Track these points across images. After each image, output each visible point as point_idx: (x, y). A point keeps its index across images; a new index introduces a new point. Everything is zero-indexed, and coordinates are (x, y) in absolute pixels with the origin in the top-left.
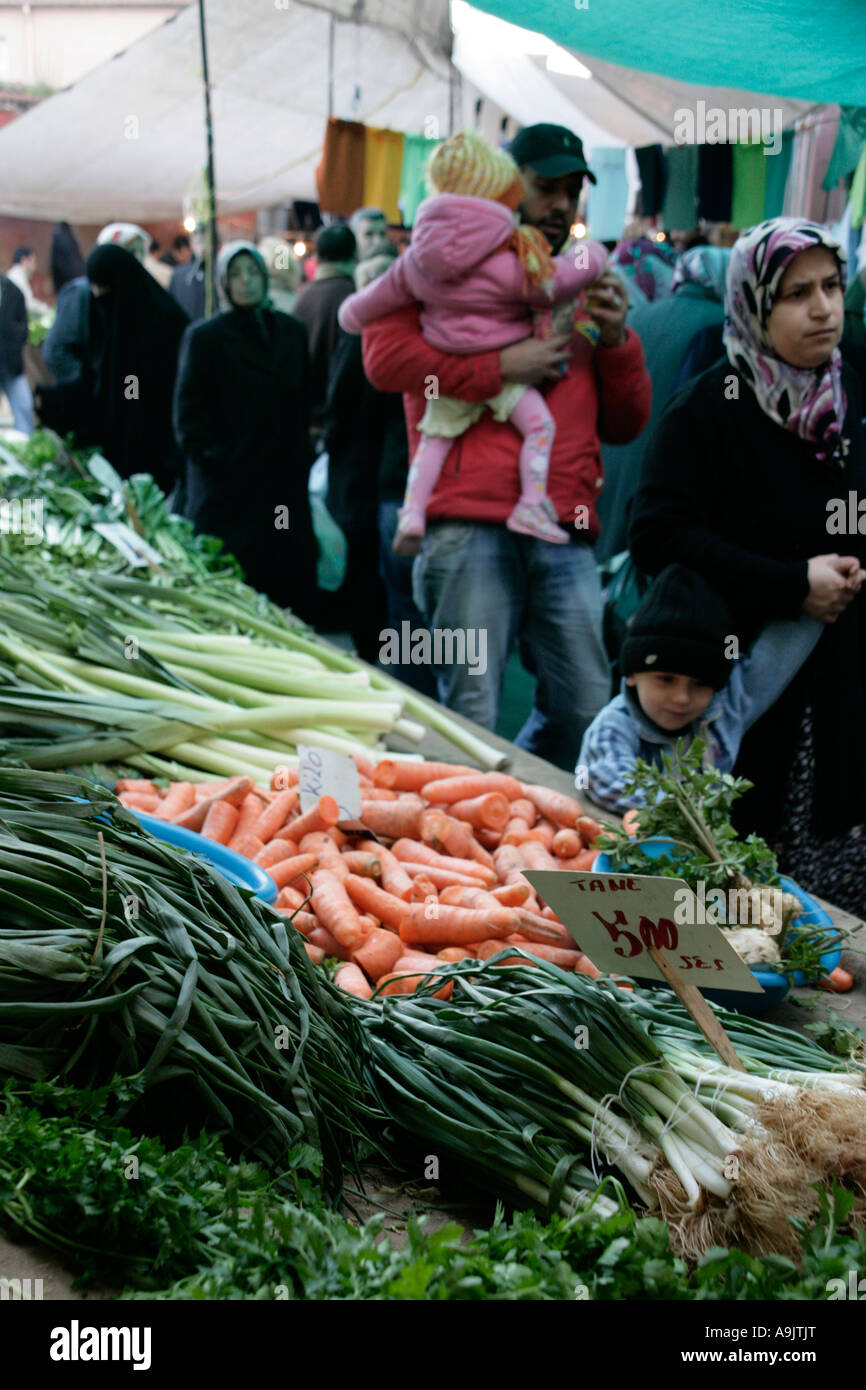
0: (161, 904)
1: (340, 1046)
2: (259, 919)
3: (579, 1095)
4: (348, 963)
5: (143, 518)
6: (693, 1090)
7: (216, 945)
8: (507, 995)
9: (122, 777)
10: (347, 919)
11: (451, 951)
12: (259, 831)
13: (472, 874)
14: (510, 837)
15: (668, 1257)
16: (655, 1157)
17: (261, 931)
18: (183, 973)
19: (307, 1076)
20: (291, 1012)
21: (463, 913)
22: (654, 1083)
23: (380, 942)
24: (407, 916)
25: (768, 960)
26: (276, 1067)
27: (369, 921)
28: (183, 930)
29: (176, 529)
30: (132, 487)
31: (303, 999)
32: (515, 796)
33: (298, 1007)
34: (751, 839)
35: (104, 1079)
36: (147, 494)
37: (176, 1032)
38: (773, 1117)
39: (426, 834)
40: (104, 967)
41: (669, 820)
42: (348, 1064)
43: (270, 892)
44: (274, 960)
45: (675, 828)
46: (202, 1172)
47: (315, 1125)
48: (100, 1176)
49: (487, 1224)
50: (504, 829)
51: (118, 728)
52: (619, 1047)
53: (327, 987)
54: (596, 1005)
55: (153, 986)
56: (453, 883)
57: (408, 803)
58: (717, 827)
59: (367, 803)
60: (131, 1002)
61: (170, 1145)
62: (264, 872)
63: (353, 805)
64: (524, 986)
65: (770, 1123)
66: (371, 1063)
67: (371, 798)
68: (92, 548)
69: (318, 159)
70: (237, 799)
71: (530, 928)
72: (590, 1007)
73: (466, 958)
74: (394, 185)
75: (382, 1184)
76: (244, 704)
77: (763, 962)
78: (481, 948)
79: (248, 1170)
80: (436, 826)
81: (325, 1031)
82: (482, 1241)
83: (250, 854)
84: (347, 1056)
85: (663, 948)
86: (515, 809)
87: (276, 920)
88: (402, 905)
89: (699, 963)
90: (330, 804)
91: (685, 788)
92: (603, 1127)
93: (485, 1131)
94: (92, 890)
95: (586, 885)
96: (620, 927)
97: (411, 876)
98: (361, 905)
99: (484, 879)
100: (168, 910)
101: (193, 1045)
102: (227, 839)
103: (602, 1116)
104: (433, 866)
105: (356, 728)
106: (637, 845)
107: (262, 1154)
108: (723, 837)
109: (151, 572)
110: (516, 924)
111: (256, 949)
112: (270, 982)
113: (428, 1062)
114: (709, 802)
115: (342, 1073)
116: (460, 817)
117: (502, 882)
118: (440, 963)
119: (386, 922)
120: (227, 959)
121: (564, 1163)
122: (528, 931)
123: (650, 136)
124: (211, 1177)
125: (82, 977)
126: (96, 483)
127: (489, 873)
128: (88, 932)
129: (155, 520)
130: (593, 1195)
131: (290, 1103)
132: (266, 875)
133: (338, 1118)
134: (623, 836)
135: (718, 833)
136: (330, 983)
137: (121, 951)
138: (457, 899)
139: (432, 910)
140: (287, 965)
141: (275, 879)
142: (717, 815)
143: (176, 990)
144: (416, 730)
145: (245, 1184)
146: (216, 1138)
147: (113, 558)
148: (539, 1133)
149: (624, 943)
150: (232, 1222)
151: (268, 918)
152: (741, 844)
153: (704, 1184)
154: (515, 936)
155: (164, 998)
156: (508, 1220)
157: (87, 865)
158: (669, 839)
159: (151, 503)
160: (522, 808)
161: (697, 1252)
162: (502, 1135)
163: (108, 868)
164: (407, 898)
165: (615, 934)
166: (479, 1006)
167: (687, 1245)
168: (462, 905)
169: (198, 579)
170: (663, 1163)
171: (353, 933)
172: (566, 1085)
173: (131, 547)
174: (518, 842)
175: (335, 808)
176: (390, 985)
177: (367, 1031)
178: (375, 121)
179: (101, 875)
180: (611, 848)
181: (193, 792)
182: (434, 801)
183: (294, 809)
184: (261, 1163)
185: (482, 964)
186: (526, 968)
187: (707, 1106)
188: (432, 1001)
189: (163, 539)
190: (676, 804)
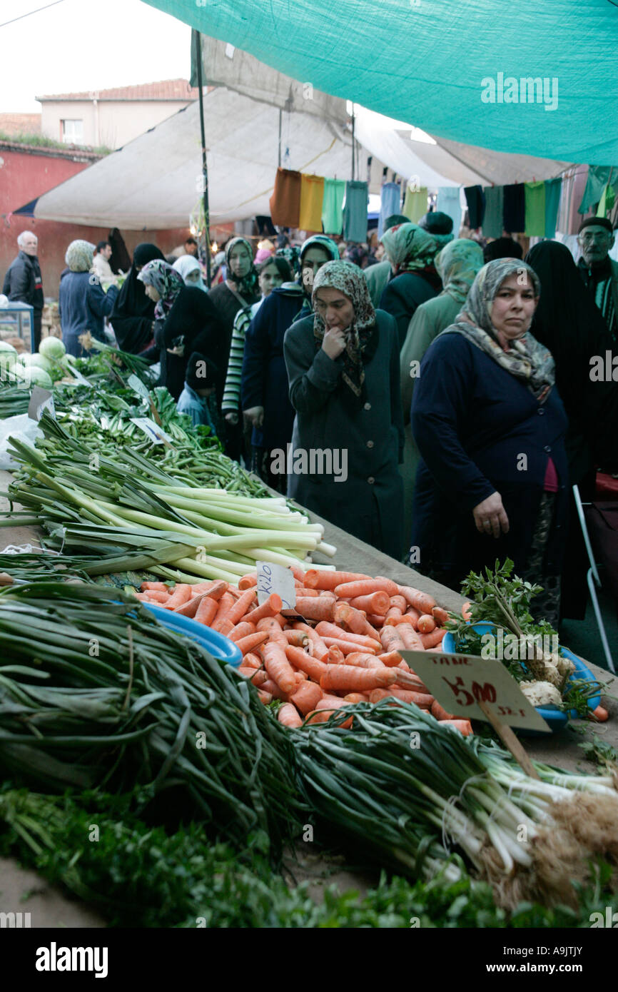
0: (168, 671)
1: (282, 762)
2: (230, 680)
3: (434, 796)
4: (287, 703)
5: (160, 413)
6: (507, 792)
7: (202, 698)
8: (388, 728)
9: (145, 580)
10: (286, 674)
11: (353, 696)
12: (231, 616)
13: (366, 645)
14: (391, 619)
15: (492, 909)
16: (483, 838)
17: (231, 687)
18: (181, 716)
19: (260, 784)
20: (249, 741)
21: (360, 670)
22: (482, 789)
23: (307, 690)
24: (325, 672)
25: (554, 702)
26: (240, 778)
27: (300, 675)
28: (181, 689)
29: (181, 420)
30: (155, 394)
31: (257, 732)
32: (394, 593)
33: (254, 738)
34: (542, 623)
35: (129, 788)
36: (164, 399)
37: (175, 756)
38: (559, 812)
39: (337, 618)
40: (130, 713)
41: (490, 611)
42: (286, 774)
43: (238, 658)
44: (239, 706)
45: (494, 616)
46: (191, 850)
47: (265, 816)
48: (124, 855)
49: (376, 886)
50: (386, 614)
51: (143, 548)
52: (460, 765)
53: (273, 723)
54: (445, 736)
55: (162, 726)
56: (354, 650)
57: (325, 598)
58: (521, 615)
59: (300, 598)
60: (147, 736)
61: (170, 832)
62: (234, 644)
63: (291, 598)
64: (399, 722)
65: (558, 817)
66: (301, 772)
67: (303, 595)
68: (129, 432)
69: (272, 193)
70: (218, 595)
71: (403, 680)
72: (441, 738)
73: (361, 702)
74: (318, 209)
75: (308, 853)
76: (222, 533)
77: (551, 704)
78: (372, 694)
79: (221, 848)
80: (343, 613)
81: (272, 753)
82: (372, 898)
83: (225, 632)
84: (286, 768)
85: (487, 702)
86: (394, 601)
87: (241, 680)
88: (322, 665)
89: (510, 712)
90: (276, 599)
91: (500, 590)
92: (450, 818)
93: (375, 819)
94: (124, 662)
95: (438, 661)
96: (460, 687)
97: (328, 646)
98: (296, 665)
99: (374, 648)
100: (172, 675)
101: (187, 765)
102: (210, 623)
103: (449, 811)
104: (340, 639)
105: (292, 548)
106: (470, 627)
107: (231, 836)
108: (525, 622)
109: (166, 448)
110: (394, 678)
111: (228, 699)
112: (236, 721)
113: (338, 772)
114: (515, 600)
115: (282, 781)
116: (359, 608)
117: (385, 649)
118: (346, 703)
119: (311, 676)
120: (209, 707)
121: (425, 842)
122: (402, 683)
123: (475, 180)
124: (197, 853)
125: (116, 720)
126: (133, 391)
127: (377, 644)
128: (120, 691)
129: (168, 415)
130: (445, 863)
131: (249, 803)
132: (235, 645)
133: (279, 810)
134: (462, 621)
135: (521, 619)
136: (275, 720)
137: (142, 702)
138: (356, 661)
139: (341, 669)
140: (248, 710)
141: (241, 648)
142: (521, 607)
143: (176, 728)
144: (331, 549)
145: (218, 858)
146: (200, 827)
147: (142, 439)
148: (409, 821)
149: (463, 697)
150: (210, 885)
151: (236, 678)
152: (536, 626)
153: (515, 857)
154: (393, 686)
155: (168, 733)
156: (389, 882)
157: (120, 646)
158: (491, 623)
159: (166, 404)
160: (399, 601)
161: (511, 903)
162: (385, 823)
163: (134, 648)
164: (325, 660)
165: (456, 691)
166: (370, 735)
167: (504, 899)
168: (359, 665)
169: (195, 452)
170: (489, 843)
171: (290, 684)
172: (426, 790)
173: (153, 433)
174: (395, 623)
175: (280, 602)
176: (314, 717)
177: (299, 751)
178: (306, 171)
179: (128, 652)
180: (454, 629)
181: (190, 590)
182: (341, 597)
183: (254, 602)
184: (229, 842)
185: (372, 706)
186: (400, 709)
187: (516, 804)
188: (340, 730)
189: (173, 427)
190: (495, 601)
